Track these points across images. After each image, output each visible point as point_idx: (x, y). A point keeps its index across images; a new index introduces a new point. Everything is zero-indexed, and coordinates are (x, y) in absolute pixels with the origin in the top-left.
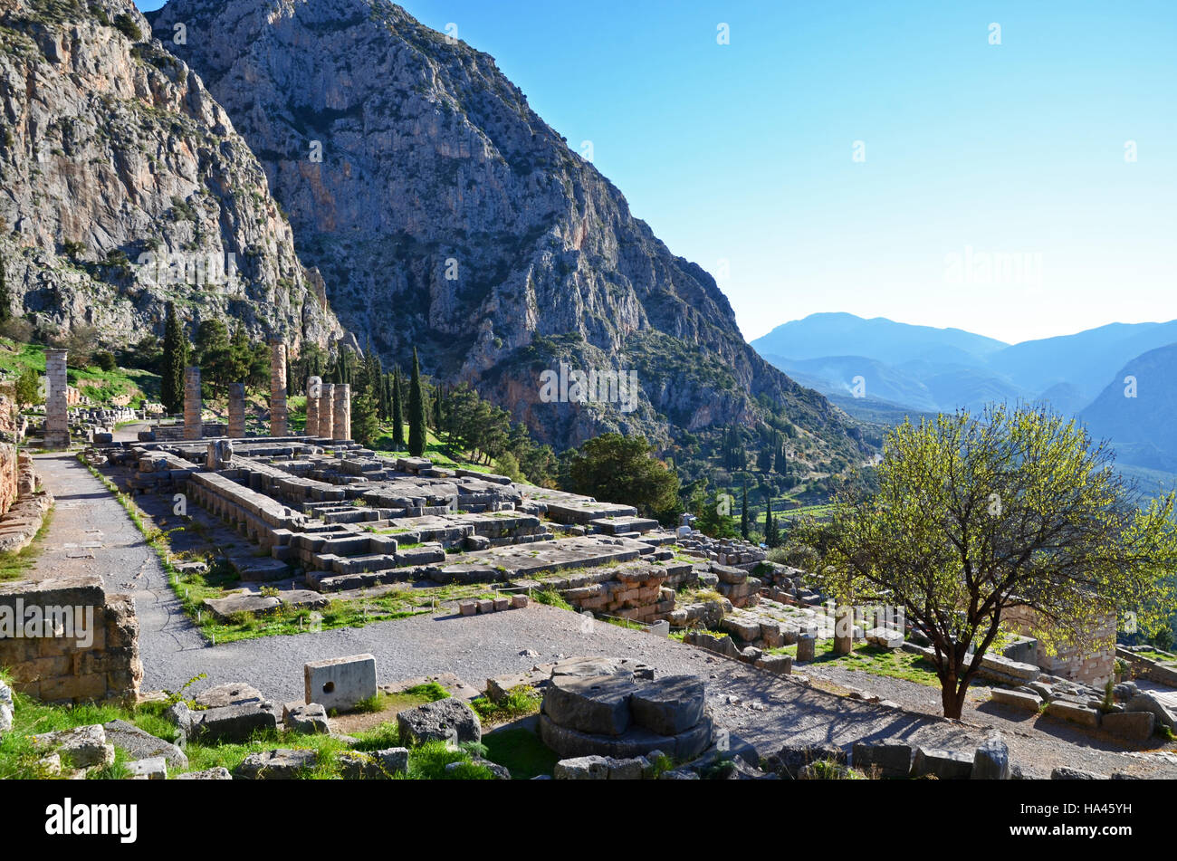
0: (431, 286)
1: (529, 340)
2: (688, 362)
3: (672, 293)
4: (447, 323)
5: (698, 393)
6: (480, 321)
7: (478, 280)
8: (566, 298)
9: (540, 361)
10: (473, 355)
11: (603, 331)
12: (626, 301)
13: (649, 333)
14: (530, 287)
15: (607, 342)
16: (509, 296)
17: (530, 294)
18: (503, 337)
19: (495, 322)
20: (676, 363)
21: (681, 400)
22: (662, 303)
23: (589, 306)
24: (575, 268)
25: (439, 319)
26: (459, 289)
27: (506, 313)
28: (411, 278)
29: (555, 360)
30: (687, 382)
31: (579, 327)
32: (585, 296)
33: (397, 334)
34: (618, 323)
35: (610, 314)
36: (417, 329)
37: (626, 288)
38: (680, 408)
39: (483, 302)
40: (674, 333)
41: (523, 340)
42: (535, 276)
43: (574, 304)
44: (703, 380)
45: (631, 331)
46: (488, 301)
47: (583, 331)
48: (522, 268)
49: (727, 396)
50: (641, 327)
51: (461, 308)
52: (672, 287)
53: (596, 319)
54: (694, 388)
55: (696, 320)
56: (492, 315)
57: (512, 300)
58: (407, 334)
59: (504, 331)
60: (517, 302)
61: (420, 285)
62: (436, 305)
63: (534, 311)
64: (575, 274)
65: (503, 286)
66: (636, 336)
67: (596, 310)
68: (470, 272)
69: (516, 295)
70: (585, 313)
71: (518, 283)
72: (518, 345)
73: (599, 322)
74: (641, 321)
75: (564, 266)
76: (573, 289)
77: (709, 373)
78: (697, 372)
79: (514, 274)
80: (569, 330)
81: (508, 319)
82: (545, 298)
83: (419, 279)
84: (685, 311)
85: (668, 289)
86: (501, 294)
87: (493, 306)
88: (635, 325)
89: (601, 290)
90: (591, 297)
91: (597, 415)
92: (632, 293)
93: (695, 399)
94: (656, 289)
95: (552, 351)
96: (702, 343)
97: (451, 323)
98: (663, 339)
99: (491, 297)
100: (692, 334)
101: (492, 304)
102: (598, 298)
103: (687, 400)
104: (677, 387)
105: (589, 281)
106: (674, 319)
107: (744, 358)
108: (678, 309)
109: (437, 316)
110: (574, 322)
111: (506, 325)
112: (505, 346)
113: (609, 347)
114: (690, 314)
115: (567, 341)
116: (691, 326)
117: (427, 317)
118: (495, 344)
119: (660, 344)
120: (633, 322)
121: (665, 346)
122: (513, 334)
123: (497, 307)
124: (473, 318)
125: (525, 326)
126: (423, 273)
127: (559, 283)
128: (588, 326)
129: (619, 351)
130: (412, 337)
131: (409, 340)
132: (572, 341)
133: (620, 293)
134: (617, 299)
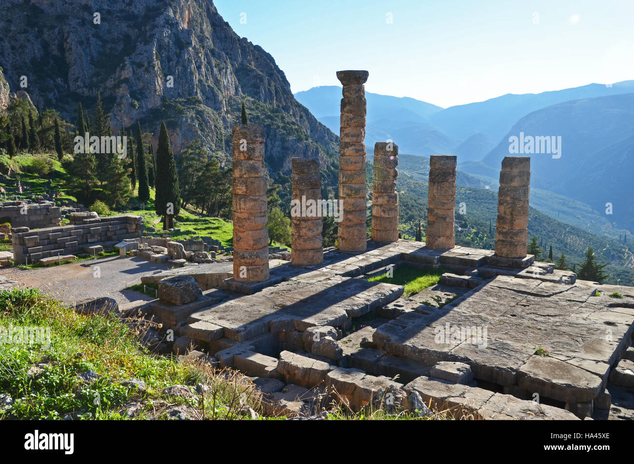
0: (67, 54)
1: (159, 103)
2: (275, 120)
3: (254, 68)
4: (86, 87)
5: (286, 144)
6: (117, 86)
7: (108, 51)
8: (185, 68)
9: (173, 119)
10: (115, 115)
11: (215, 96)
12: (226, 72)
13: (243, 98)
14: (156, 58)
15: (218, 105)
16: (140, 65)
17: (157, 64)
18: (138, 100)
19: (130, 87)
20: (268, 122)
21: (275, 149)
22: (248, 75)
23: (203, 76)
24: (190, 44)
25: (79, 83)
26: (92, 57)
27: (139, 79)
28: (45, 46)
29: (184, 119)
30: (278, 136)
31: (197, 92)
32: (199, 68)
33: (42, 96)
34: (223, 89)
35: (217, 82)
36: (59, 91)
37: (225, 62)
38: (274, 155)
39: (118, 70)
40: (259, 99)
41: (154, 102)
42: (160, 48)
43: (192, 73)
44: (289, 134)
45: (231, 97)
46: (123, 68)
47: (199, 96)
48: (148, 41)
49: (307, 146)
50: (237, 93)
51: (97, 74)
52: (253, 63)
53: (208, 86)
54: (283, 140)
55: (273, 88)
56: (126, 81)
57: (143, 69)
58: (51, 96)
59: (139, 94)
60: (147, 70)
61: (56, 52)
62: (74, 71)
63: (161, 78)
64: (190, 49)
65: (133, 56)
66: (235, 101)
67: (207, 79)
68: (100, 43)
69: (146, 64)
70: (200, 81)
71: (145, 54)
72: (150, 107)
73: (212, 89)
74: (236, 89)
75: (181, 42)
76: (190, 61)
77: (292, 129)
78: (284, 128)
79: (140, 47)
80: (190, 95)
81: (141, 85)
82: (169, 68)
83: (54, 47)
84: (266, 81)
85: (250, 64)
86: (133, 63)
87: (127, 73)
88: (233, 92)
89: (209, 63)
90: (203, 69)
91: (221, 162)
92: (230, 66)
93: (285, 149)
94: (242, 64)
95: (181, 112)
96: (278, 106)
97: (90, 87)
98: (254, 103)
99: (125, 65)
100: (272, 99)
101: (126, 72)
102: (208, 70)
103: (279, 149)
104: (271, 140)
105: (200, 55)
106: (258, 88)
107: (304, 118)
108: (261, 80)
109: (76, 80)
110: (193, 88)
111: (139, 90)
112: (141, 107)
113: (220, 109)
114: (269, 84)
115: (190, 104)
116: (271, 93)
117: (66, 81)
118: (133, 106)
119: (253, 107)
120: (231, 89)
121: (257, 108)
122: (147, 98)
123: (131, 74)
124: (110, 83)
125: (155, 91)
126: (56, 42)
127: (179, 56)
128: (203, 92)
129: (227, 112)
130: (56, 99)
131: (54, 101)
132: (194, 104)
133: (222, 66)
134: (220, 70)
